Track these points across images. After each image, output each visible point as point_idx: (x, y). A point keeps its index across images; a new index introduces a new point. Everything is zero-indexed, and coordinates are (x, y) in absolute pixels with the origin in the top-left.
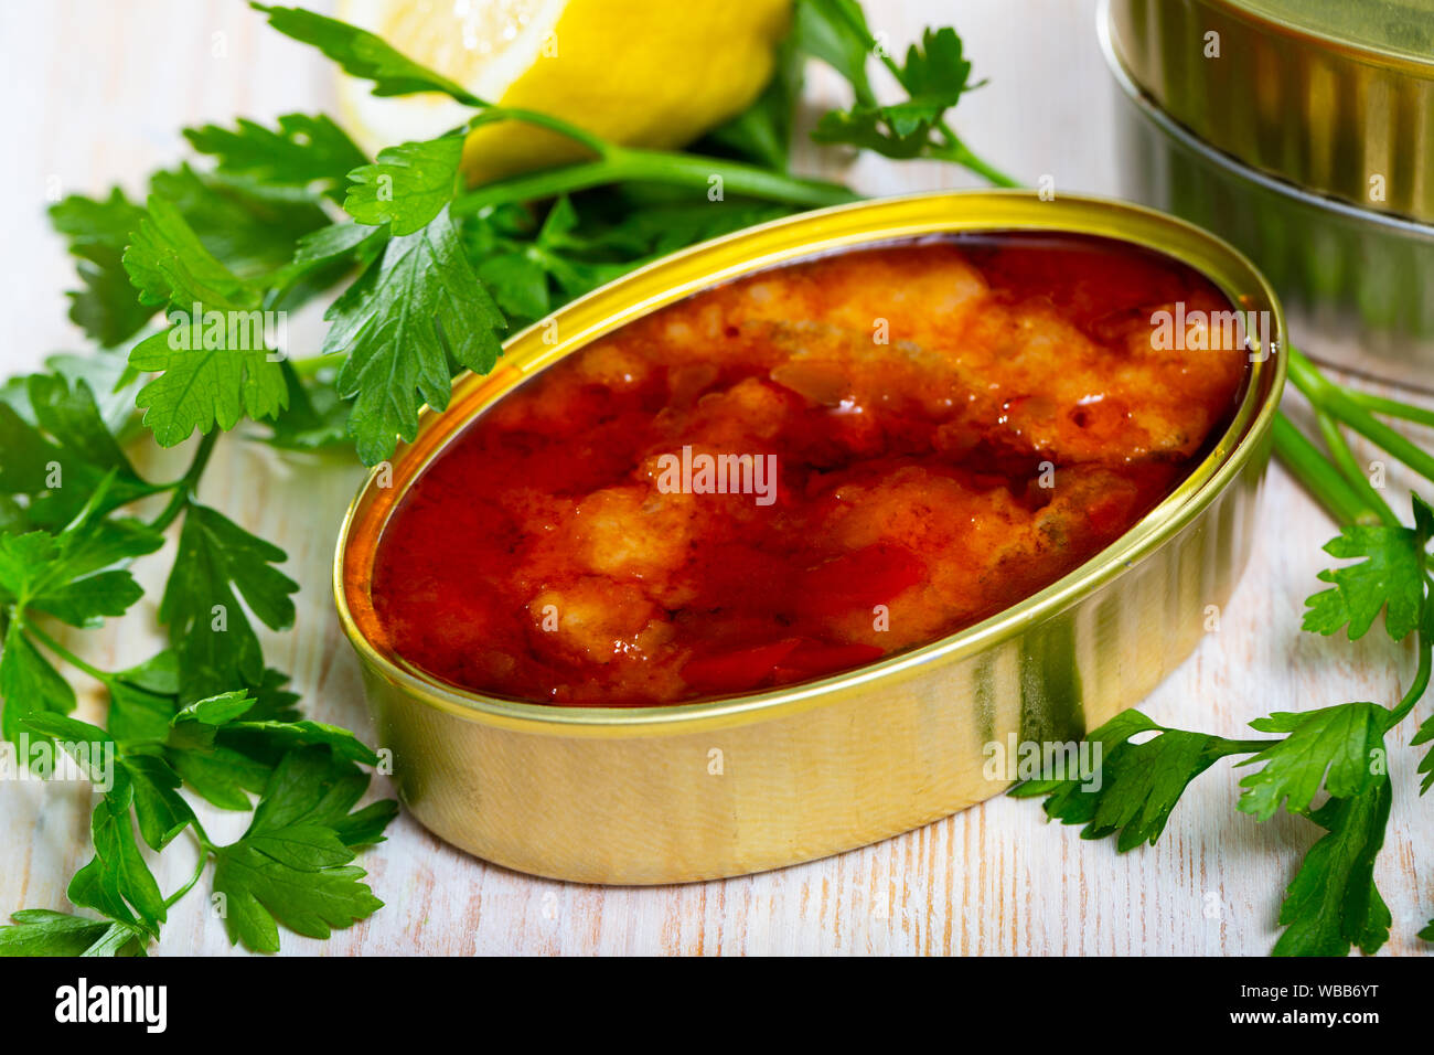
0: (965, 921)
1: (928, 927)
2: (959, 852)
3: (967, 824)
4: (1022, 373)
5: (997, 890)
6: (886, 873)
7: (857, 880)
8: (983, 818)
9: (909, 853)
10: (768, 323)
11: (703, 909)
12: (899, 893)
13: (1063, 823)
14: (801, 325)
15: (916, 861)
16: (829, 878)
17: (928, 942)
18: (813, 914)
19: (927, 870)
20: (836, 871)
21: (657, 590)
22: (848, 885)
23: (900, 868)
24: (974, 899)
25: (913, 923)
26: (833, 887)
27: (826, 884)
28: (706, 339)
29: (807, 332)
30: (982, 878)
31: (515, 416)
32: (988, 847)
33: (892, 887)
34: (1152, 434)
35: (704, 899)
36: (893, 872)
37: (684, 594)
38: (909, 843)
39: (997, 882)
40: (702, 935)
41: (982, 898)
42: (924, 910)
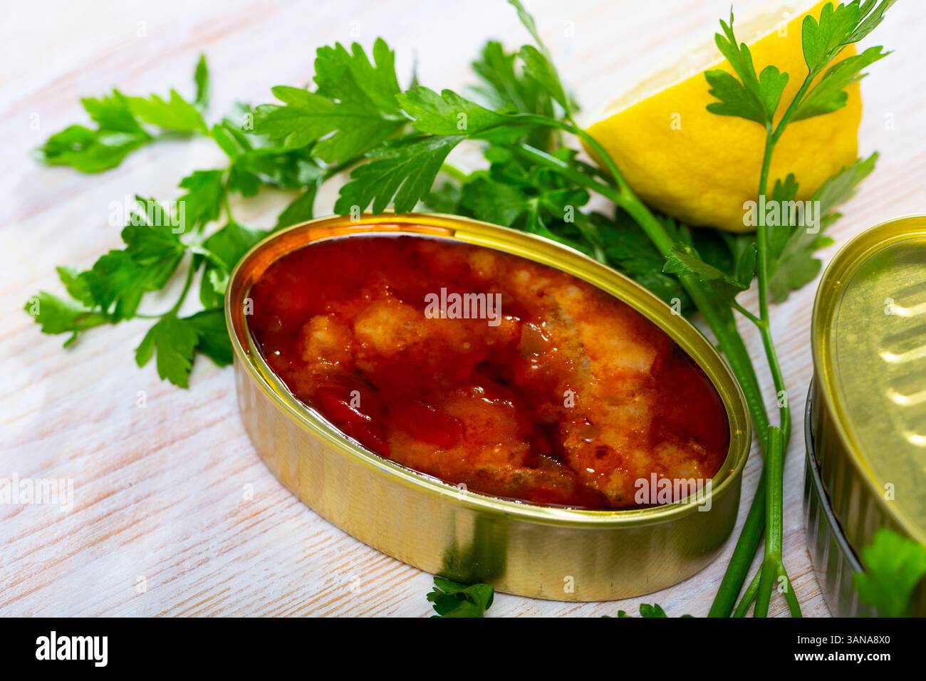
0: (350, 601)
1: (334, 590)
2: (386, 578)
3: (406, 571)
4: (605, 414)
5: (376, 604)
6: (352, 558)
7: (340, 549)
8: (414, 576)
9: (371, 559)
10: (557, 304)
11: (280, 502)
12: (345, 569)
13: (434, 606)
14: (567, 317)
15: (369, 564)
16: (333, 538)
17: (326, 594)
18: (308, 543)
19: (367, 571)
20: (340, 538)
21: (361, 355)
22: (336, 546)
23: (359, 561)
24: (363, 598)
25: (333, 582)
26: (329, 542)
27: (330, 538)
28: (527, 288)
29: (564, 321)
30: (378, 595)
31: (428, 249)
32: (398, 587)
33: (348, 563)
34: (610, 484)
35: (286, 499)
36: (356, 559)
37: (368, 367)
38: (377, 556)
39: (379, 602)
40: (265, 510)
41: (367, 601)
42: (342, 583)
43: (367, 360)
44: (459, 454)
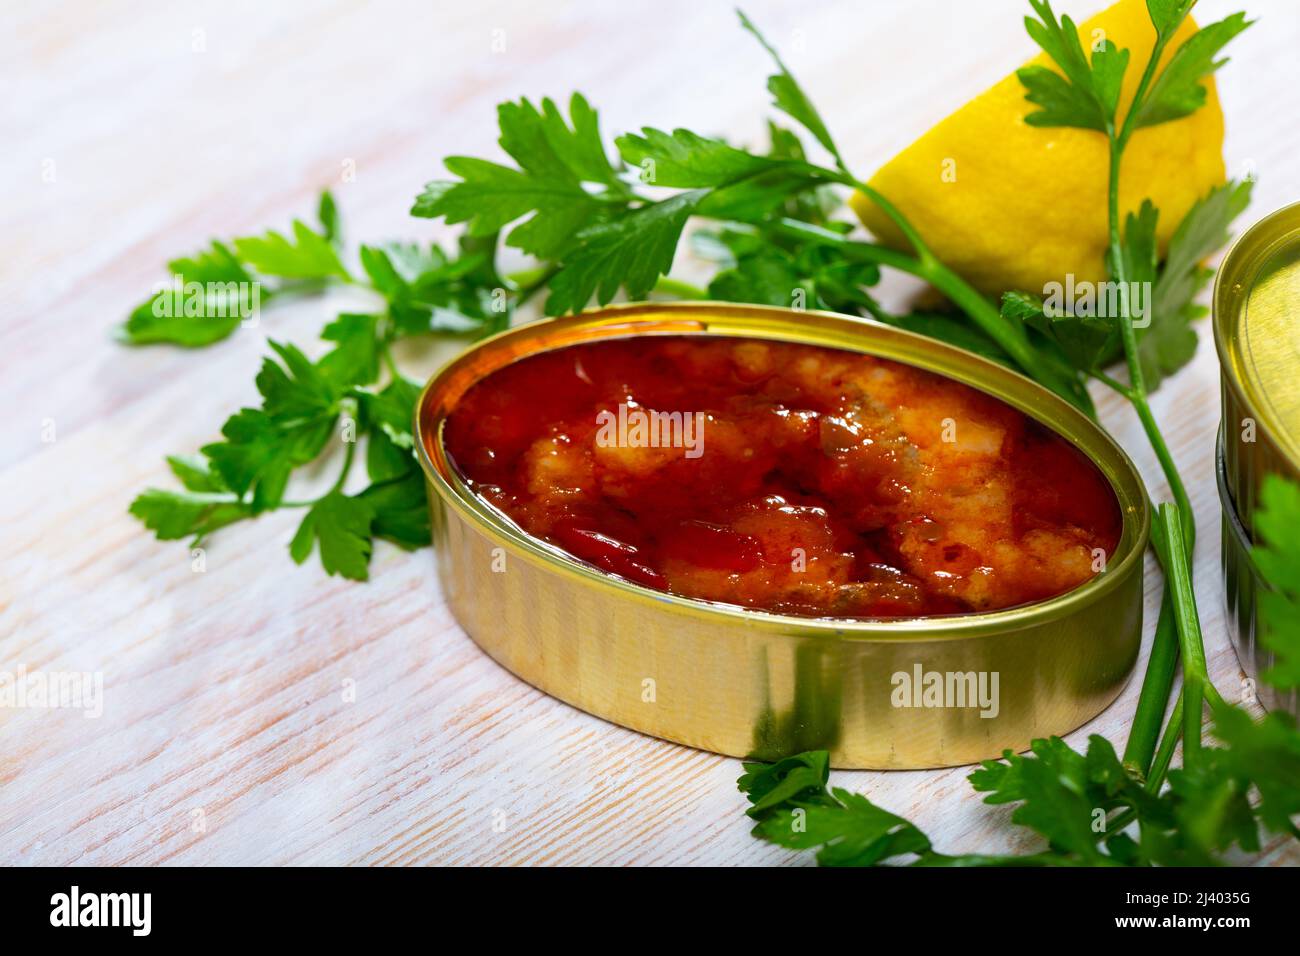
0: (631, 805)
1: (609, 795)
2: (676, 773)
3: (702, 762)
4: (950, 507)
5: (668, 805)
6: (629, 752)
7: (608, 745)
8: (714, 765)
9: (654, 752)
10: (861, 391)
11: (516, 700)
12: (619, 768)
13: (748, 797)
14: (877, 405)
15: (651, 758)
16: (598, 732)
17: (598, 801)
18: (563, 744)
19: (649, 767)
20: (605, 733)
22: (601, 744)
23: (637, 757)
24: (650, 799)
25: (605, 786)
26: (593, 739)
27: (592, 734)
28: (818, 378)
29: (874, 409)
30: (670, 793)
31: (676, 350)
32: (694, 781)
33: (622, 761)
34: (970, 587)
35: (524, 695)
36: (632, 755)
37: (619, 491)
38: (660, 748)
39: (674, 801)
40: (498, 712)
41: (655, 802)
42: (618, 785)
43: (617, 483)
44: (761, 577)
